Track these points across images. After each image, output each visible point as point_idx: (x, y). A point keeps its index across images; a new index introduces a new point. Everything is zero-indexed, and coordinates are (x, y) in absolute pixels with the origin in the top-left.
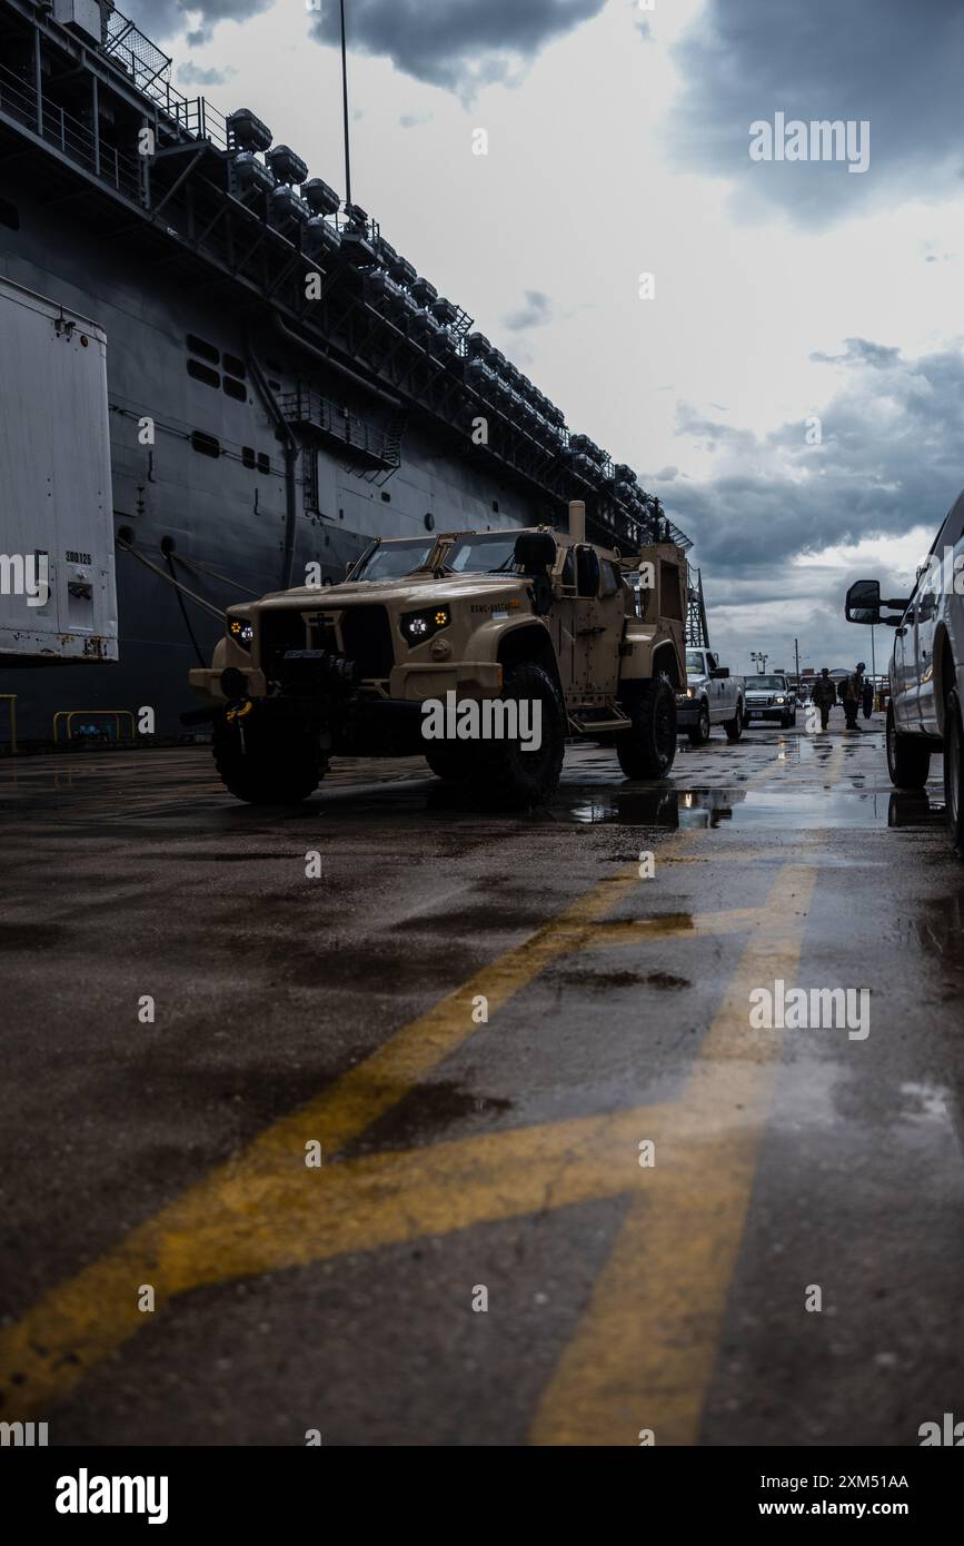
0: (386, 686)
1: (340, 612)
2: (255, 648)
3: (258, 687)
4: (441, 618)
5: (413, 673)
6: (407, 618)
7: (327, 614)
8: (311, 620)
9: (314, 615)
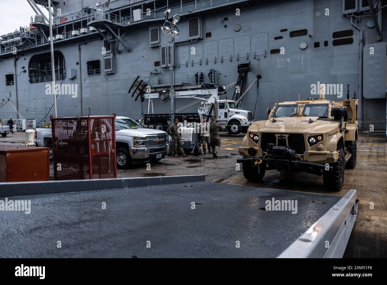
0: (302, 157)
1: (288, 135)
2: (259, 142)
3: (260, 154)
4: (319, 138)
5: (312, 154)
6: (310, 138)
7: (284, 135)
8: (278, 137)
9: (280, 135)
